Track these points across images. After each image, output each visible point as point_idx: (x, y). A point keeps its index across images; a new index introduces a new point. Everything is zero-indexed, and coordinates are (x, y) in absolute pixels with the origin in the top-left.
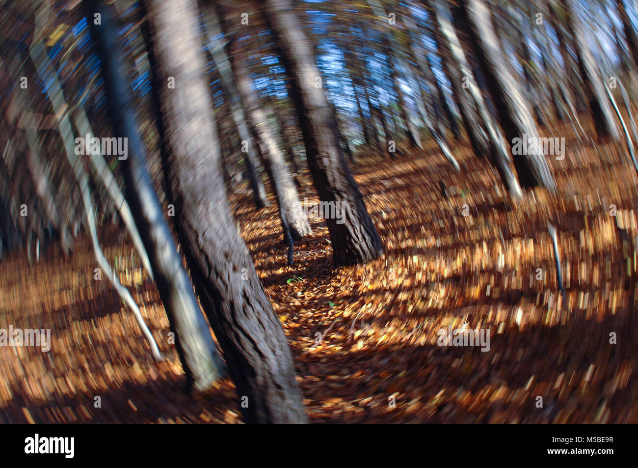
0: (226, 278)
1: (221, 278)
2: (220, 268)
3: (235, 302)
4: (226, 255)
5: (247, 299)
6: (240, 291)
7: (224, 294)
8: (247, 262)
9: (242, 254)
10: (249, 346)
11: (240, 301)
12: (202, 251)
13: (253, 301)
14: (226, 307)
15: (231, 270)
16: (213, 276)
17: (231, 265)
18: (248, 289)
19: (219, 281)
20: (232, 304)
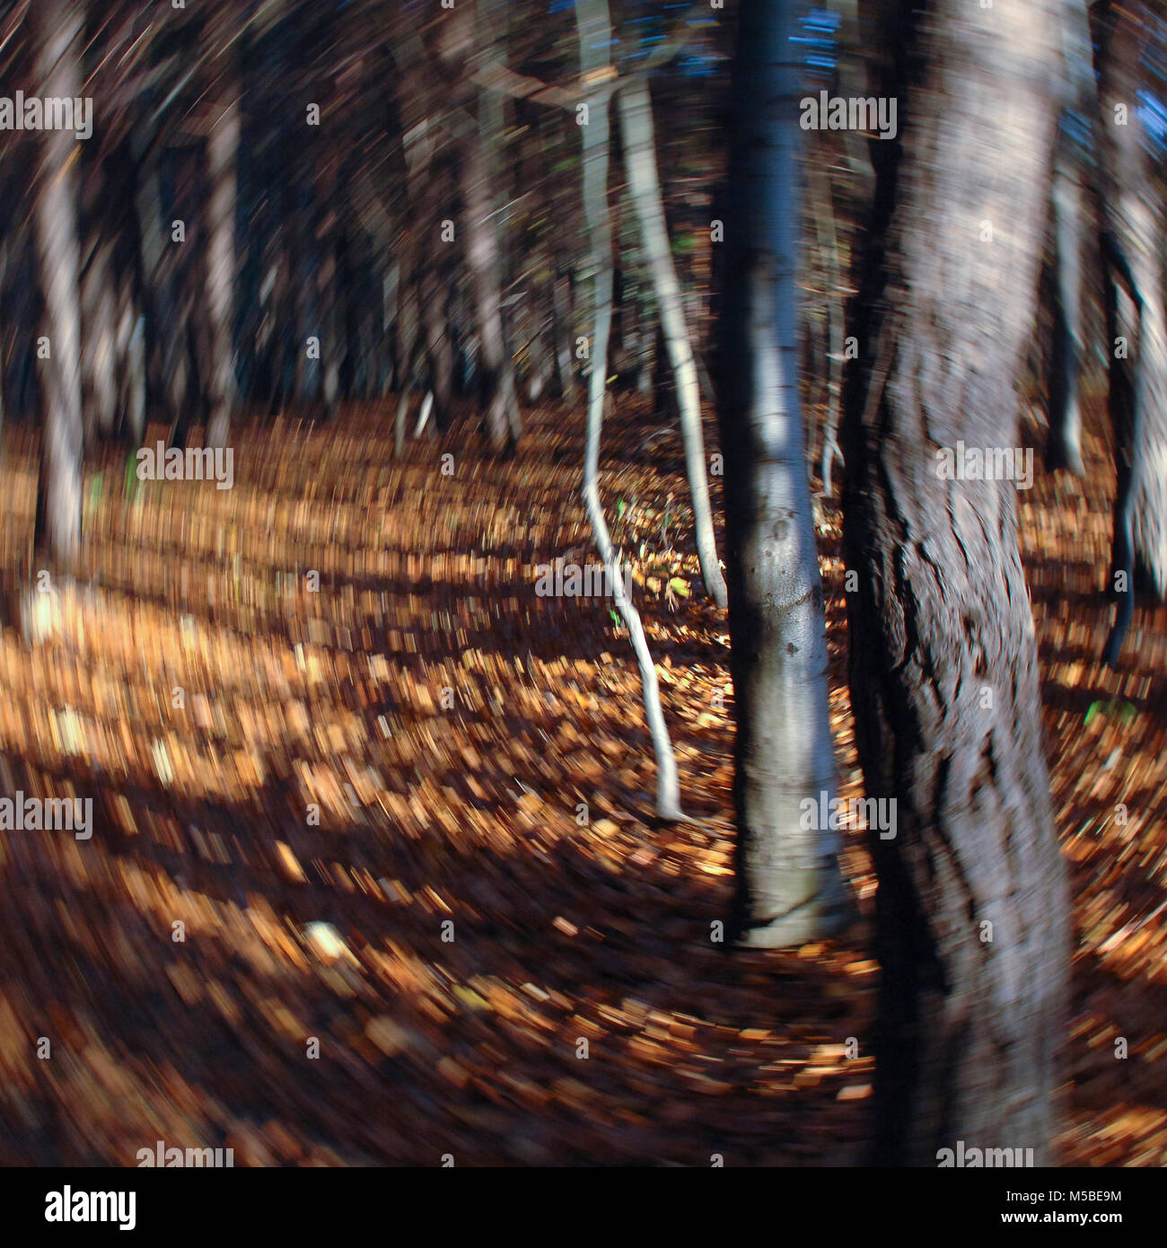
0: (948, 686)
1: (935, 684)
2: (940, 652)
3: (955, 763)
4: (968, 624)
5: (992, 767)
6: (980, 735)
7: (928, 732)
8: (1024, 660)
9: (1016, 632)
10: (953, 901)
11: (969, 764)
12: (904, 590)
13: (1006, 773)
14: (924, 767)
15: (971, 666)
16: (915, 672)
17: (977, 651)
18: (1003, 736)
19: (927, 690)
20: (944, 766)
